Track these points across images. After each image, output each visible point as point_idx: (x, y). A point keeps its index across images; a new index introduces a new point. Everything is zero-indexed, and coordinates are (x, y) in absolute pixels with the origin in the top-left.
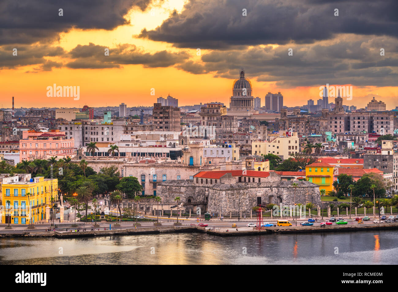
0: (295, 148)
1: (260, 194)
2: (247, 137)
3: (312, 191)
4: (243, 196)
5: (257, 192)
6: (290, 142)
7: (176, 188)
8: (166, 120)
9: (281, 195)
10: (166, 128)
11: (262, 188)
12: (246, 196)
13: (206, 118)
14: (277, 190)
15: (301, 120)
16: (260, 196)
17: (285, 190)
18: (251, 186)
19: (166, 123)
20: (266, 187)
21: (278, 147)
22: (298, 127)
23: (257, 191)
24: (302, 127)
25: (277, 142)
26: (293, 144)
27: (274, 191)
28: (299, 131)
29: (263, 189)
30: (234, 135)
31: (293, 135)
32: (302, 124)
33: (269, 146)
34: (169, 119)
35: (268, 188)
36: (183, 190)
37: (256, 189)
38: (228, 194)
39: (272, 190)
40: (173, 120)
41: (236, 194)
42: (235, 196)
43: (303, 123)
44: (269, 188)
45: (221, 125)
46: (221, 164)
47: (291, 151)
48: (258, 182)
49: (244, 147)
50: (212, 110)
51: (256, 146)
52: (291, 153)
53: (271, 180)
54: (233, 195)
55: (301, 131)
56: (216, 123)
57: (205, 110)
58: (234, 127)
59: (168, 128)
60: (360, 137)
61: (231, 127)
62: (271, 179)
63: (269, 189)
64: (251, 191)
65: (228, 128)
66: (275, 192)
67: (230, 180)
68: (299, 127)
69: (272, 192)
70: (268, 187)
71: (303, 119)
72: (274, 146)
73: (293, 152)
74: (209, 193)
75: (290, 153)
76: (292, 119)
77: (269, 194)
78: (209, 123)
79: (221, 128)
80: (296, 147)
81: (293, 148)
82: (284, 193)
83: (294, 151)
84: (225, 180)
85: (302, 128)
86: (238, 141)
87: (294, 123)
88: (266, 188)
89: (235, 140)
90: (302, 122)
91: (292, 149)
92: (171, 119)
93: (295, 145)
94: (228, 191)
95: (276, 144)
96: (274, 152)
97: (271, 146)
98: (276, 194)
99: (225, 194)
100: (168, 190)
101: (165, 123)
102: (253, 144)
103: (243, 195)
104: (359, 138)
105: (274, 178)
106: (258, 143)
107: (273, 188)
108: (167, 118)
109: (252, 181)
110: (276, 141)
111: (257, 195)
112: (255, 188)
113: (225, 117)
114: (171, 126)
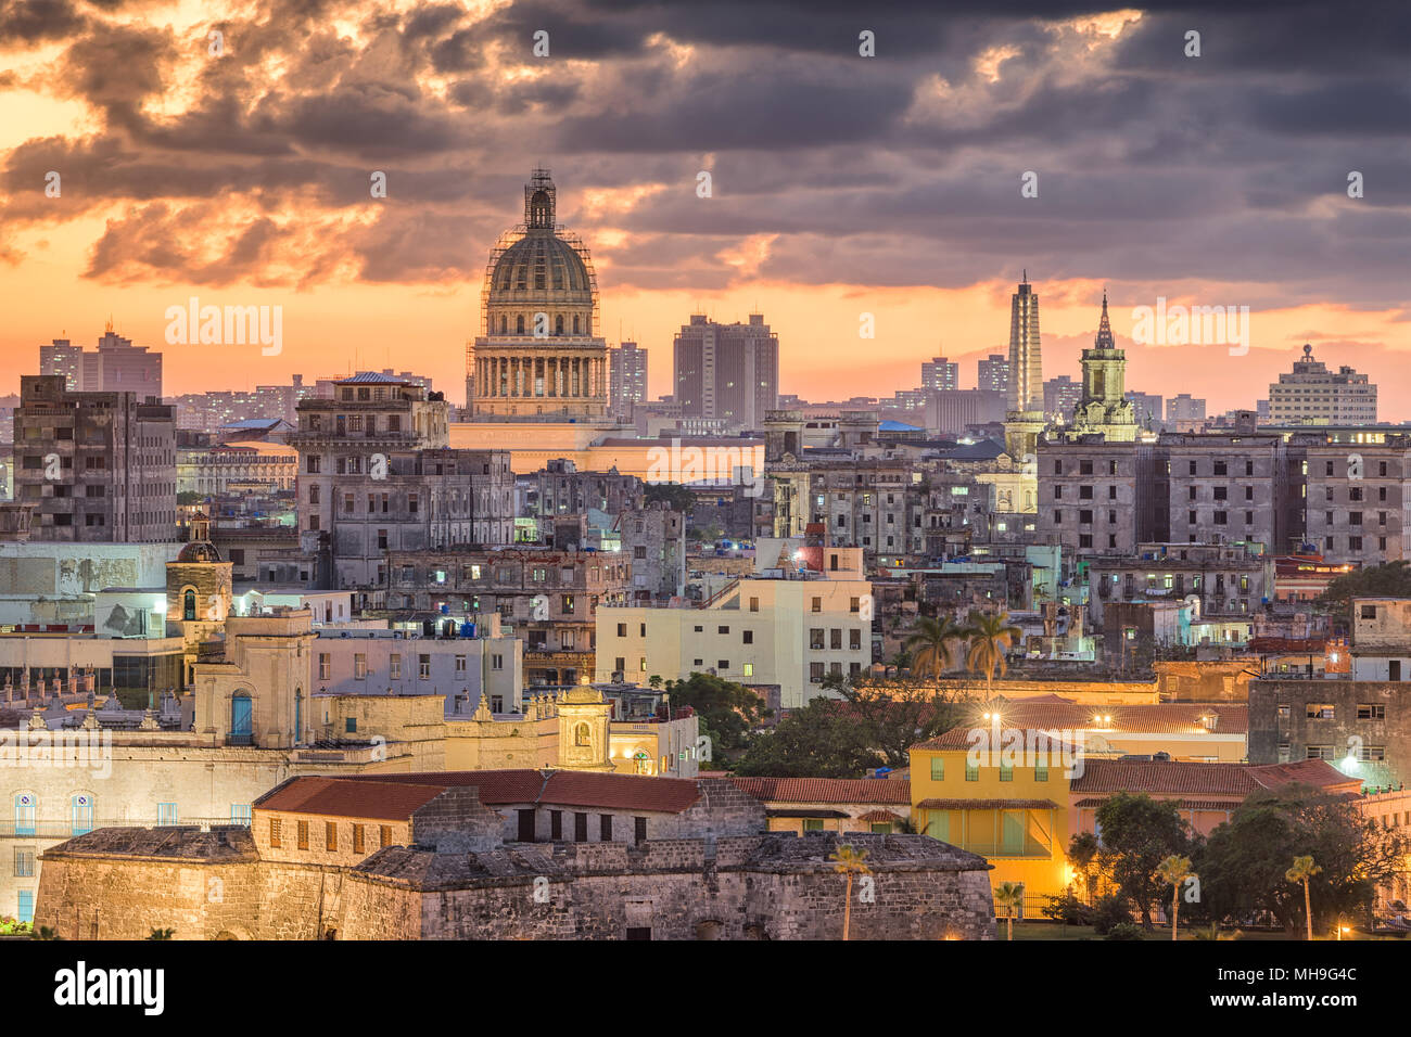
0: (846, 639)
1: (646, 910)
2: (567, 576)
3: (949, 891)
4: (543, 924)
5: (626, 898)
6: (816, 604)
7: (150, 879)
8: (91, 475)
9: (763, 917)
10: (90, 520)
11: (653, 878)
12: (562, 923)
13: (327, 465)
14: (744, 886)
15: (884, 479)
16: (643, 925)
17: (789, 889)
18: (592, 862)
19: (95, 490)
20: (681, 870)
21: (748, 637)
22: (867, 518)
23: (626, 893)
24: (891, 520)
25: (745, 604)
26: (835, 615)
27: (723, 892)
28: (873, 542)
29: (659, 878)
30: (490, 562)
31: (834, 567)
32: (891, 499)
33: (698, 629)
34: (110, 468)
35: (688, 878)
36: (193, 889)
37: (622, 879)
38: (457, 909)
39: (714, 889)
40: (135, 476)
41: (505, 910)
42: (495, 922)
43: (898, 497)
44: (698, 877)
45: (414, 507)
46: (414, 734)
47: (827, 657)
48: (632, 841)
49: (550, 635)
50: (364, 414)
51: (621, 630)
52: (827, 669)
53: (709, 830)
54: (487, 918)
55: (883, 542)
56: (385, 495)
57: (325, 415)
58: (490, 519)
59: (102, 523)
60: (1227, 576)
61: (472, 519)
62: (707, 824)
63: (695, 884)
64: (591, 893)
65: (455, 526)
66: (733, 900)
67: (471, 826)
68: (873, 519)
69: (714, 897)
70: (692, 870)
71: (894, 473)
72: (724, 630)
73: (836, 666)
74: (343, 907)
75: (816, 668)
76: (831, 474)
77: (697, 912)
78: (344, 490)
79: (415, 521)
80: (855, 636)
81: (836, 644)
82: (786, 907)
83: (845, 657)
85: (890, 526)
86: (518, 600)
87: (841, 497)
88: (679, 877)
89: (498, 595)
90: (888, 489)
91: (833, 647)
92: (122, 472)
93: (846, 624)
94: (457, 893)
95: (739, 621)
96: (724, 664)
97: (711, 629)
98: (740, 910)
99: (438, 908)
100: (100, 887)
101: (88, 495)
102: (605, 619)
103: (543, 917)
104: (1220, 581)
105: (728, 817)
106: (634, 616)
107: (722, 876)
108: (95, 462)
109: (599, 833)
110: (737, 598)
111: (624, 918)
112: (618, 873)
113: (439, 461)
114: (122, 510)
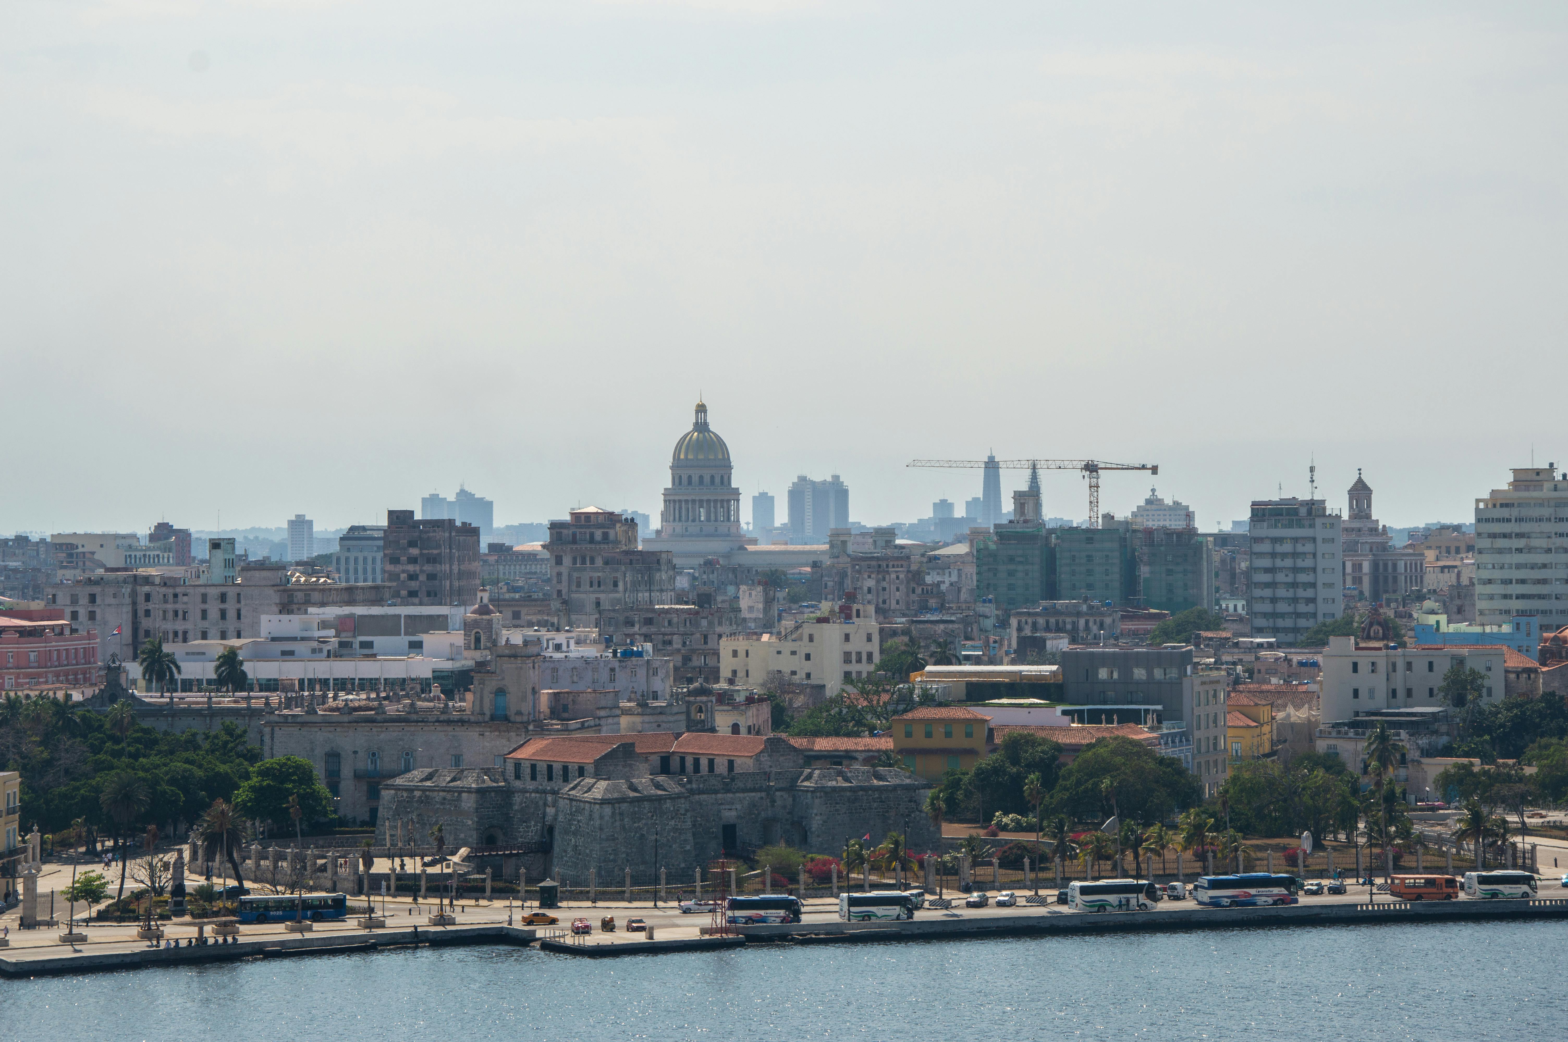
0: (864, 657)
1: (734, 813)
2: (704, 623)
3: (910, 801)
4: (672, 823)
5: (723, 807)
6: (847, 638)
7: (444, 799)
8: (428, 568)
9: (802, 818)
10: (429, 594)
11: (738, 795)
12: (684, 822)
13: (567, 561)
14: (791, 799)
15: (893, 566)
16: (732, 822)
17: (817, 801)
18: (701, 786)
19: (432, 577)
20: (754, 790)
21: (808, 657)
22: (884, 589)
23: (722, 804)
24: (898, 590)
25: (806, 638)
26: (858, 644)
27: (779, 803)
28: (888, 601)
29: (741, 795)
30: (659, 615)
31: (858, 616)
32: (898, 578)
33: (779, 652)
34: (440, 563)
35: (759, 795)
36: (469, 805)
37: (719, 796)
38: (621, 814)
39: (773, 801)
40: (455, 568)
41: (650, 814)
42: (644, 821)
43: (902, 576)
44: (763, 794)
45: (616, 584)
46: (602, 713)
47: (854, 668)
48: (726, 773)
49: (695, 658)
50: (588, 531)
51: (735, 653)
52: (854, 675)
53: (771, 767)
54: (640, 819)
55: (894, 602)
56: (599, 577)
57: (565, 532)
58: (662, 591)
59: (436, 595)
60: (1091, 620)
61: (650, 591)
62: (769, 763)
63: (762, 798)
64: (701, 804)
65: (640, 595)
66: (784, 807)
67: (630, 766)
68: (888, 589)
69: (773, 806)
70: (760, 790)
71: (900, 563)
72: (794, 653)
73: (859, 673)
74: (556, 815)
75: (847, 675)
76: (863, 563)
77: (763, 814)
78: (576, 575)
79: (617, 592)
80: (870, 656)
81: (859, 661)
82: (815, 811)
83: (865, 668)
84: (611, 768)
85: (898, 593)
86: (675, 637)
87: (869, 577)
88: (753, 794)
89: (664, 634)
90: (897, 572)
91: (857, 662)
92: (448, 566)
93: (865, 648)
94: (621, 805)
95: (804, 647)
96: (794, 673)
97: (786, 652)
98: (789, 813)
99: (610, 813)
100: (415, 805)
101: (428, 579)
102: (726, 646)
103: (672, 818)
104: (1087, 622)
105: (781, 759)
106: (741, 644)
107: (778, 793)
108: (433, 560)
109: (707, 769)
110: (802, 634)
111: (721, 818)
112: (716, 792)
113: (631, 557)
114: (448, 588)
